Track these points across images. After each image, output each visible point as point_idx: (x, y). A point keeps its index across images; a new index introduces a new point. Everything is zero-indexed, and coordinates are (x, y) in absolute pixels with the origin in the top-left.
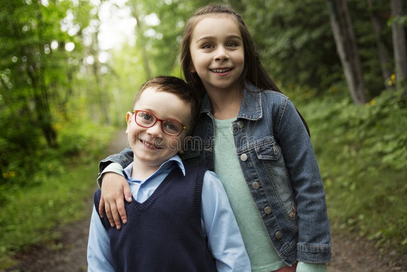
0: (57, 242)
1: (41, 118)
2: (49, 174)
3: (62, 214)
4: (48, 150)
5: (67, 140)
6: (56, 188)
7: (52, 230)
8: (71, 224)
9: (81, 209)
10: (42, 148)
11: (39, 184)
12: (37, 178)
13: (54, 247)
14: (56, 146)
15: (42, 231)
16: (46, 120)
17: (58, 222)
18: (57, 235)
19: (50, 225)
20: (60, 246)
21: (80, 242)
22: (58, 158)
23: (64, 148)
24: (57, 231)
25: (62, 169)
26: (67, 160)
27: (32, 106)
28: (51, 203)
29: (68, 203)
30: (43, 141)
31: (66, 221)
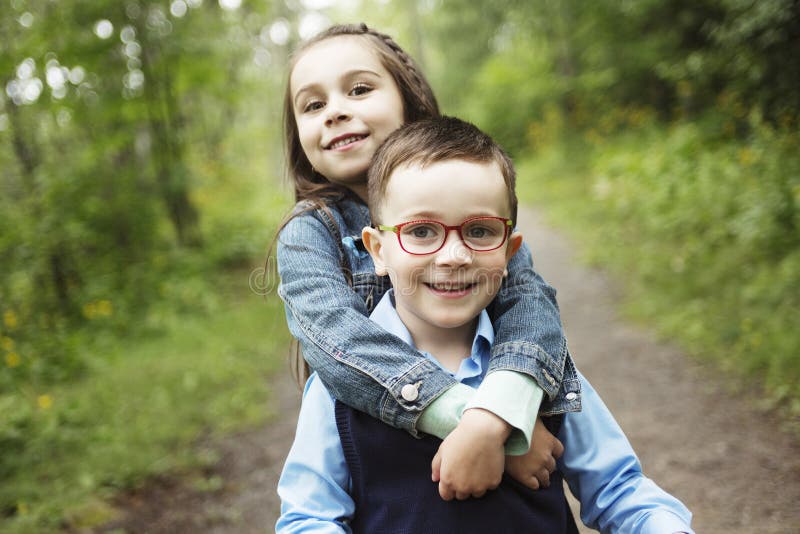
0: (208, 472)
1: (164, 174)
2: (184, 310)
3: (215, 408)
4: (179, 253)
5: (224, 231)
6: (199, 346)
7: (195, 444)
8: (238, 434)
9: (259, 398)
10: (165, 247)
11: (159, 334)
12: (154, 319)
13: (200, 484)
14: (197, 244)
15: (172, 445)
16: (175, 181)
17: (206, 427)
18: (208, 457)
19: (190, 432)
20: (215, 482)
21: (260, 476)
22: (205, 272)
23: (219, 250)
24: (207, 446)
25: (211, 302)
26: (224, 279)
27: (143, 143)
28: (190, 382)
29: (229, 384)
30: (166, 229)
31: (227, 424)
